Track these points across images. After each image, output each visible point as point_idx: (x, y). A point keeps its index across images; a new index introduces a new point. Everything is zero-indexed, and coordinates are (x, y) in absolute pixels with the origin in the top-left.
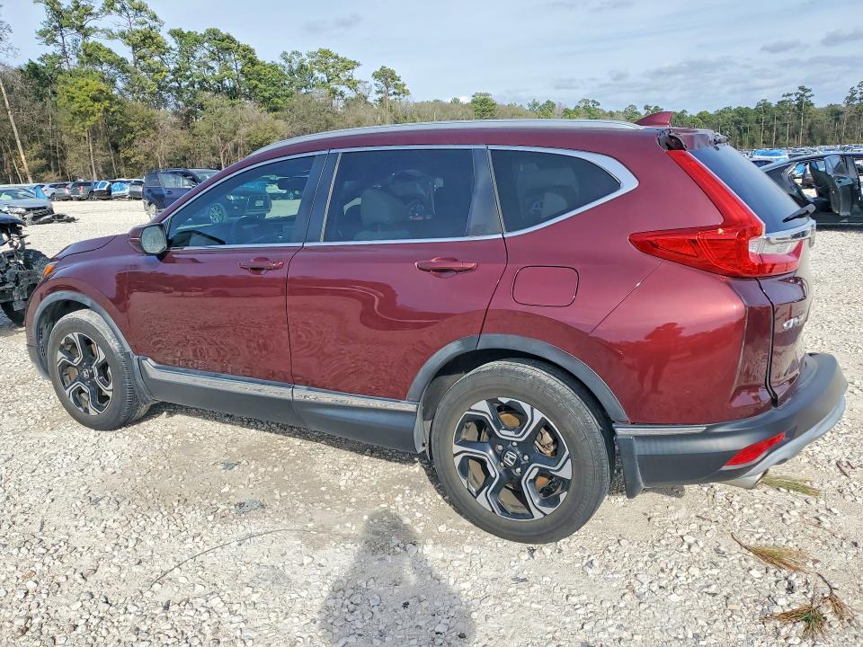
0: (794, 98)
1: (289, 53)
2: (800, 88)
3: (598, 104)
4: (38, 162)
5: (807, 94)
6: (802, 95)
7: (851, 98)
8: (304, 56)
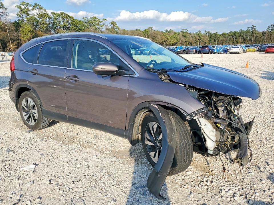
0: (250, 29)
1: (85, 18)
2: (253, 26)
3: (187, 30)
4: (15, 46)
5: (255, 28)
6: (253, 28)
7: (268, 29)
8: (89, 18)
